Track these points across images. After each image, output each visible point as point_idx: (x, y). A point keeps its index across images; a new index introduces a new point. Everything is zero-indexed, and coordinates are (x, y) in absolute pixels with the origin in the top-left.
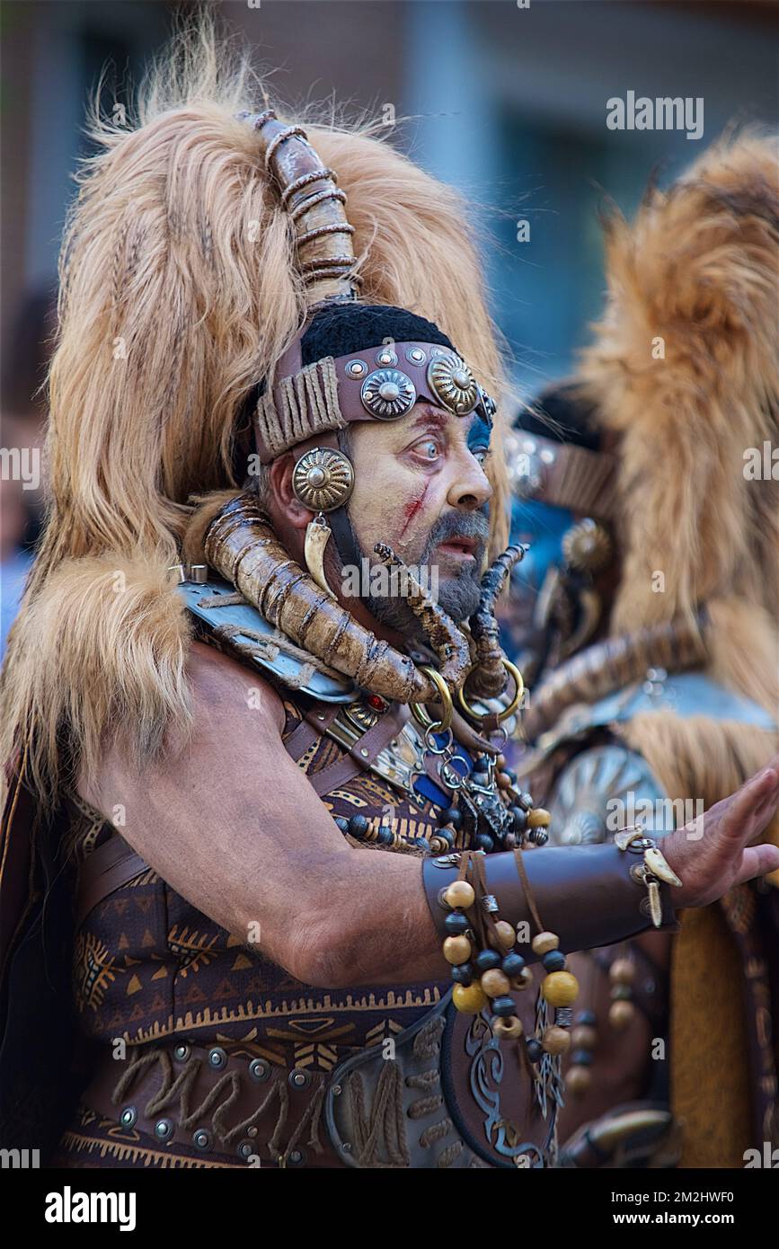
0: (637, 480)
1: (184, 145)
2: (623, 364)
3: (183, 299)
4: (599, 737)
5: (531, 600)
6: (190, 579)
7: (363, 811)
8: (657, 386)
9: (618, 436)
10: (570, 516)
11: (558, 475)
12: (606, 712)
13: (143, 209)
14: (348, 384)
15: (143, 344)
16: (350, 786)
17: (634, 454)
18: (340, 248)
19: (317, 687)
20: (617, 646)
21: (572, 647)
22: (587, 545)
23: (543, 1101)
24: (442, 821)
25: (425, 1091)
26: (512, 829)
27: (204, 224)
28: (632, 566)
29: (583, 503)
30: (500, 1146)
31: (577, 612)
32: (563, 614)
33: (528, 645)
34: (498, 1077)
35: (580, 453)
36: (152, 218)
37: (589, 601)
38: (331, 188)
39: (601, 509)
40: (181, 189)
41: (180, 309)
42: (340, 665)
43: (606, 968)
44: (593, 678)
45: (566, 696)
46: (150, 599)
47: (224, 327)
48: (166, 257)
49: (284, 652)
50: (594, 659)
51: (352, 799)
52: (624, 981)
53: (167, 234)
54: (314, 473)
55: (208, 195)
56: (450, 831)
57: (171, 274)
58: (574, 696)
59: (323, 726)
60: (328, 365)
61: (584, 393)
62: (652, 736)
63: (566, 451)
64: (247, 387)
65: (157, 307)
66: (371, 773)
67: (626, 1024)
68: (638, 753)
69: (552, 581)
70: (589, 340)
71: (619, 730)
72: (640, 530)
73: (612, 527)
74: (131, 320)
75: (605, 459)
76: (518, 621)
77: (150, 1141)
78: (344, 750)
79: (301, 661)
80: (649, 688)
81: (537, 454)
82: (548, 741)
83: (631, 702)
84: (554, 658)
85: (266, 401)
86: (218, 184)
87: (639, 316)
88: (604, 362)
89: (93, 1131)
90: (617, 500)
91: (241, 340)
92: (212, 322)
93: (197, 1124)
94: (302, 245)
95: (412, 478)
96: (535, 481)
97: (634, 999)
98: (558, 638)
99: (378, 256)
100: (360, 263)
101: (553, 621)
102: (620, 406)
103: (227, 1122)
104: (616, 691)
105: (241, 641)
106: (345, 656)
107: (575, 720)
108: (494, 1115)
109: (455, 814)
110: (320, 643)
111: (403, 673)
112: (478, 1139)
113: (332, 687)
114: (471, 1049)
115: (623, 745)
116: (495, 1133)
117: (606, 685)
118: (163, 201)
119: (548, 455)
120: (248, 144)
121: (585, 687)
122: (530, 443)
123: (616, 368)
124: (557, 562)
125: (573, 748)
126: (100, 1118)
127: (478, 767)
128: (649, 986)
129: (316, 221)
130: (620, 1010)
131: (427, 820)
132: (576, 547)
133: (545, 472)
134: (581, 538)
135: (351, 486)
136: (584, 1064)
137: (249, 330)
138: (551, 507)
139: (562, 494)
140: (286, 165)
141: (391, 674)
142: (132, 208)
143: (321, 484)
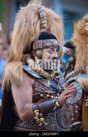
0: (77, 52)
1: (30, 10)
2: (75, 39)
3: (27, 30)
4: (74, 81)
5: (65, 66)
6: (23, 64)
7: (44, 90)
8: (80, 42)
9: (75, 47)
10: (70, 56)
11: (69, 52)
12: (74, 78)
13: (24, 18)
14: (43, 43)
15: (22, 35)
16: (43, 87)
17: (77, 49)
18: (46, 25)
19: (38, 77)
20: (75, 71)
21: (70, 71)
22: (72, 59)
23: (68, 120)
24: (54, 90)
25: (55, 120)
26: (61, 90)
27: (30, 21)
28: (77, 62)
29: (71, 55)
30: (64, 126)
31: (71, 67)
32: (69, 67)
33: (65, 71)
34: (63, 118)
35: (71, 49)
36: (25, 20)
37: (72, 66)
38: (45, 18)
39: (73, 56)
40: (28, 16)
41: (26, 31)
42: (40, 74)
43: (75, 107)
44: (73, 74)
45: (70, 76)
46: (19, 68)
47: (31, 34)
48: (25, 25)
49: (34, 73)
50: (73, 72)
51: (43, 89)
52: (77, 108)
53: (26, 22)
54: (38, 53)
55: (31, 17)
56: (55, 91)
57: (26, 27)
58: (71, 76)
59: (39, 81)
60: (41, 41)
61: (71, 42)
62: (80, 80)
63: (69, 49)
64: (32, 41)
65: (24, 31)
66: (45, 86)
67: (77, 113)
68: (78, 83)
69: (68, 63)
70: (72, 36)
71: (76, 80)
72: (78, 58)
73: (74, 57)
74: (21, 32)
75: (74, 50)
76: (64, 68)
77: (24, 128)
78: (42, 84)
79: (36, 74)
80: (79, 75)
81: (66, 49)
82: (67, 82)
83: (77, 77)
84: (68, 72)
85: (34, 43)
86: (33, 16)
87: (78, 34)
88: (74, 39)
89: (17, 126)
90: (75, 55)
91: (33, 35)
92: (30, 33)
93: (29, 125)
94: (41, 24)
95: (49, 55)
96: (66, 52)
97: (78, 110)
98: (68, 70)
99: (50, 26)
100: (48, 27)
101: (68, 68)
102: (75, 44)
103: (33, 125)
104: (75, 76)
105: (29, 72)
106: (41, 73)
107: (71, 79)
108: (63, 123)
109: (55, 89)
110: (38, 72)
111: (47, 75)
112: (61, 125)
113: (40, 76)
114: (60, 116)
115: (76, 82)
116: (63, 125)
117: (74, 75)
118: (26, 17)
119: (67, 49)
120: (37, 11)
121: (72, 75)
122: (65, 48)
123: (75, 40)
124: (68, 61)
125: (71, 82)
126: (18, 125)
127: (57, 84)
128: (80, 109)
129: (43, 22)
130: (76, 112)
131: (52, 90)
132: (70, 60)
133: (67, 51)
134: (71, 59)
135: (42, 55)
136: (73, 118)
137: (34, 34)
138: (68, 55)
139: (69, 54)
140: (41, 14)
141: (46, 75)
142: (23, 18)
143: (39, 54)
